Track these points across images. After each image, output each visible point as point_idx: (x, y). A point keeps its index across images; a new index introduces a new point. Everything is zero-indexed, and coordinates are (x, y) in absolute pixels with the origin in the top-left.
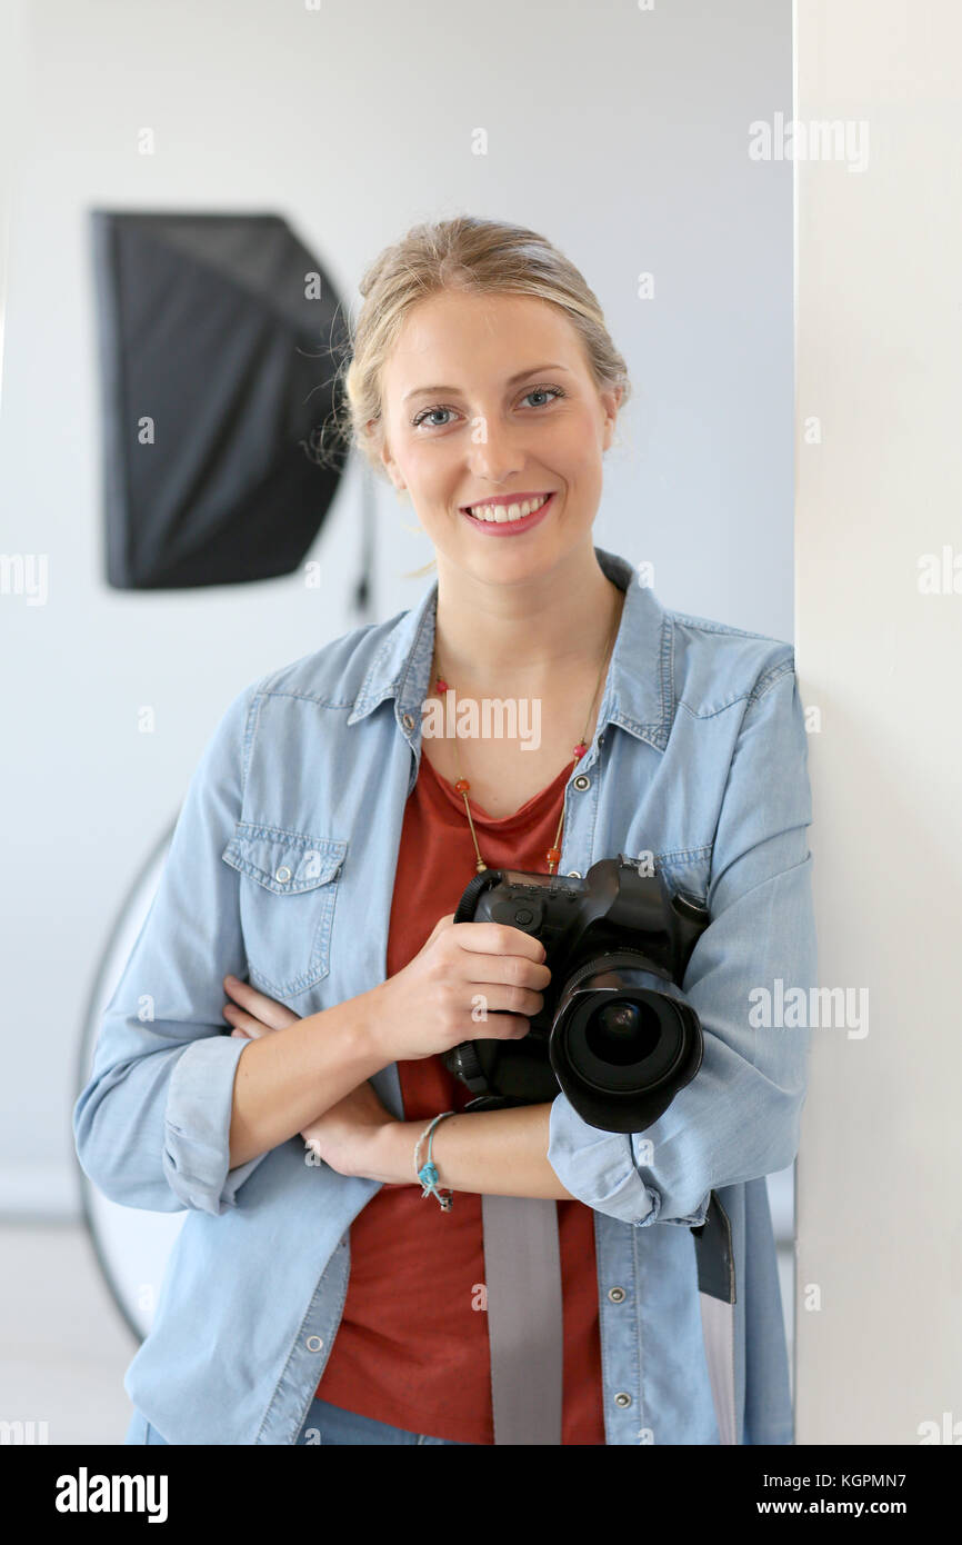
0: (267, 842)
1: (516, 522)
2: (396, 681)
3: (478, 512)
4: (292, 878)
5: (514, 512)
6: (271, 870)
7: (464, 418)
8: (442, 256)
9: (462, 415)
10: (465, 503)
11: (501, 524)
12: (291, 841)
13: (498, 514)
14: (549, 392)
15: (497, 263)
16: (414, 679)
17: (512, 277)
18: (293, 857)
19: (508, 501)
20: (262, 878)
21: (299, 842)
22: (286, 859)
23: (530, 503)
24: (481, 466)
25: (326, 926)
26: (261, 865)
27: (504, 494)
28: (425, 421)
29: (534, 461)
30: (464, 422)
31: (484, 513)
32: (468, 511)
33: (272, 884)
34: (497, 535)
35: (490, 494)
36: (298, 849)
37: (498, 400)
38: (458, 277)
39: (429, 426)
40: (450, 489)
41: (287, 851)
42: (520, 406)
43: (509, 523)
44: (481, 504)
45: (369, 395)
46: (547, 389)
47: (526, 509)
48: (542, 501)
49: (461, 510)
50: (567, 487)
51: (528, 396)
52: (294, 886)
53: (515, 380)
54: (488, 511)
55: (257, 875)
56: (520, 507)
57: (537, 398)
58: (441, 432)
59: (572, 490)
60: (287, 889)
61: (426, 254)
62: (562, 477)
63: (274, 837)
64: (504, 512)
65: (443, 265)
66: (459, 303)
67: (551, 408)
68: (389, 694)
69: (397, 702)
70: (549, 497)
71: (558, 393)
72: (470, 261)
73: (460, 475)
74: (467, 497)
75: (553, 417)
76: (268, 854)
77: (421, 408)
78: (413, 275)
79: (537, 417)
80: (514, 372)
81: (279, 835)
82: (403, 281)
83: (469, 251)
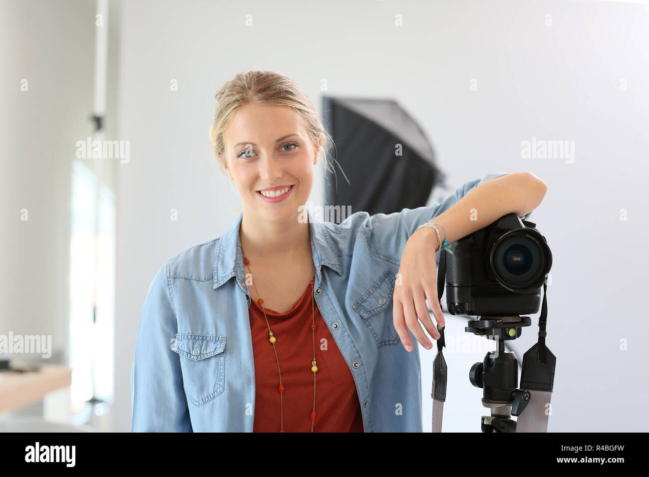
0: (186, 340)
1: (279, 197)
2: (234, 269)
3: (263, 193)
4: (200, 353)
5: (278, 193)
6: (190, 351)
7: (258, 155)
8: (250, 88)
9: (257, 153)
10: (259, 189)
11: (273, 198)
12: (197, 338)
13: (272, 194)
14: (292, 144)
15: (272, 92)
16: (239, 267)
17: (278, 98)
18: (199, 344)
19: (275, 189)
20: (187, 355)
21: (200, 338)
22: (196, 345)
23: (285, 190)
24: (265, 176)
25: (222, 371)
26: (186, 350)
27: (274, 186)
28: (242, 156)
29: (286, 173)
30: (257, 157)
31: (266, 193)
32: (259, 192)
33: (192, 357)
34: (270, 202)
35: (269, 186)
36: (200, 341)
37: (272, 149)
38: (255, 98)
39: (244, 158)
40: (252, 184)
41: (196, 342)
42: (281, 150)
43: (275, 198)
44: (265, 190)
45: (219, 143)
46: (292, 143)
47: (283, 192)
48: (289, 188)
49: (257, 192)
50: (299, 183)
51: (284, 146)
52: (202, 356)
53: (279, 140)
54: (267, 192)
55: (185, 354)
56: (281, 191)
57: (288, 147)
58: (248, 161)
59: (301, 183)
60: (199, 358)
61: (243, 88)
62: (297, 179)
63: (189, 337)
64: (274, 194)
65: (250, 93)
66: (256, 108)
67: (293, 151)
68: (233, 274)
69: (237, 277)
70: (292, 187)
71: (296, 145)
72: (260, 91)
73: (256, 178)
74: (259, 188)
75: (294, 155)
76: (188, 344)
77: (240, 150)
78: (237, 96)
79: (288, 154)
80: (279, 137)
81: (191, 336)
82: (234, 99)
83: (260, 87)
